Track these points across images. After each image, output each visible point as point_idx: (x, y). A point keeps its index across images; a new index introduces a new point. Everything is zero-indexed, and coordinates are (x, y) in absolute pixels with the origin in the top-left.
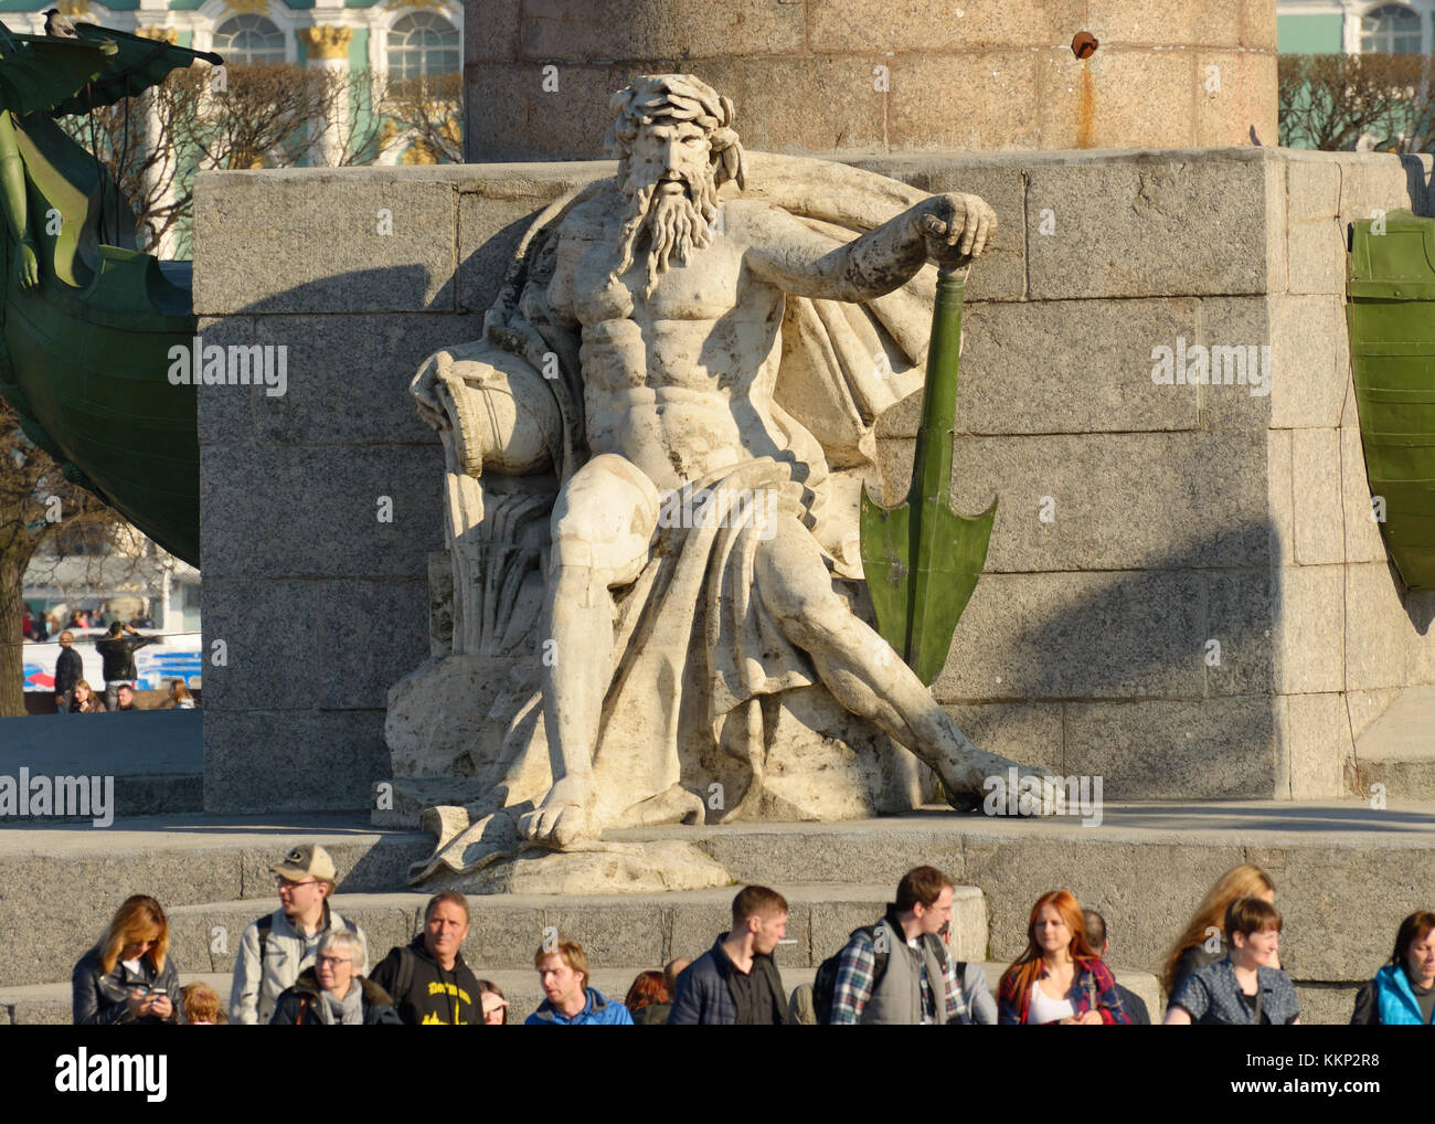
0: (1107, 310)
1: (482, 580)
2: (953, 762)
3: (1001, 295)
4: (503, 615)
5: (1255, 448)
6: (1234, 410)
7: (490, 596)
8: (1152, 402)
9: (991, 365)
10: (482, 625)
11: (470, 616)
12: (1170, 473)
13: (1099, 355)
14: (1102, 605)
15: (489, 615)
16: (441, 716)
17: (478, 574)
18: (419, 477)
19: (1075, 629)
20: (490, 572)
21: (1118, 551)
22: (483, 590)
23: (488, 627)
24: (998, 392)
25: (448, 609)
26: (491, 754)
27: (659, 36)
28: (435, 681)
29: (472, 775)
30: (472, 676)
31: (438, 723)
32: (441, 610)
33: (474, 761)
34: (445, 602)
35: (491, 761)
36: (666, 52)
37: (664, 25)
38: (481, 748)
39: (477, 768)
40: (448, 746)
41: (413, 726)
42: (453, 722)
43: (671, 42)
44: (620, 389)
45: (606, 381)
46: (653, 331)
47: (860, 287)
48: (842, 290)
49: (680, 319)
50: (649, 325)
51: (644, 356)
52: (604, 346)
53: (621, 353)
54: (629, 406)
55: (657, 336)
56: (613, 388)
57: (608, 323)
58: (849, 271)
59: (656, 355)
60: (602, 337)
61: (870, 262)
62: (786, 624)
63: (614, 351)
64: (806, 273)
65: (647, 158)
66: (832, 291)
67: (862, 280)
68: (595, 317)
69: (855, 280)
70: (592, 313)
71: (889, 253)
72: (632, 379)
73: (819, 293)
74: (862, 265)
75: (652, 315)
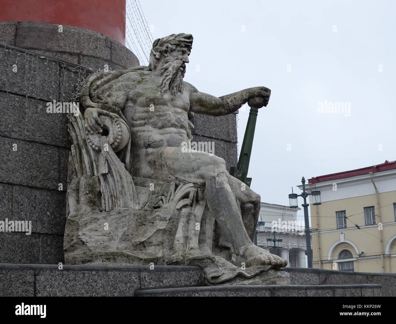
25: (91, 196)
26: (155, 242)
27: (74, 46)
28: (117, 217)
29: (143, 250)
30: (134, 215)
31: (124, 232)
32: (88, 196)
33: (146, 245)
34: (89, 193)
35: (155, 245)
36: (76, 51)
37: (76, 44)
38: (151, 240)
39: (147, 248)
40: (127, 240)
41: (103, 233)
42: (130, 231)
43: (77, 49)
44: (166, 127)
45: (160, 124)
46: (175, 111)
47: (226, 110)
48: (219, 111)
49: (183, 109)
50: (173, 109)
51: (174, 118)
52: (162, 113)
53: (168, 116)
54: (170, 133)
55: (177, 113)
56: (162, 127)
57: (161, 106)
58: (224, 105)
59: (179, 118)
60: (161, 110)
61: (233, 103)
62: (245, 204)
63: (165, 115)
64: (212, 104)
65: (177, 58)
66: (215, 111)
67: (228, 108)
68: (156, 104)
69: (225, 108)
70: (156, 102)
71: (239, 101)
72: (172, 124)
73: (209, 111)
74: (230, 104)
75: (175, 106)
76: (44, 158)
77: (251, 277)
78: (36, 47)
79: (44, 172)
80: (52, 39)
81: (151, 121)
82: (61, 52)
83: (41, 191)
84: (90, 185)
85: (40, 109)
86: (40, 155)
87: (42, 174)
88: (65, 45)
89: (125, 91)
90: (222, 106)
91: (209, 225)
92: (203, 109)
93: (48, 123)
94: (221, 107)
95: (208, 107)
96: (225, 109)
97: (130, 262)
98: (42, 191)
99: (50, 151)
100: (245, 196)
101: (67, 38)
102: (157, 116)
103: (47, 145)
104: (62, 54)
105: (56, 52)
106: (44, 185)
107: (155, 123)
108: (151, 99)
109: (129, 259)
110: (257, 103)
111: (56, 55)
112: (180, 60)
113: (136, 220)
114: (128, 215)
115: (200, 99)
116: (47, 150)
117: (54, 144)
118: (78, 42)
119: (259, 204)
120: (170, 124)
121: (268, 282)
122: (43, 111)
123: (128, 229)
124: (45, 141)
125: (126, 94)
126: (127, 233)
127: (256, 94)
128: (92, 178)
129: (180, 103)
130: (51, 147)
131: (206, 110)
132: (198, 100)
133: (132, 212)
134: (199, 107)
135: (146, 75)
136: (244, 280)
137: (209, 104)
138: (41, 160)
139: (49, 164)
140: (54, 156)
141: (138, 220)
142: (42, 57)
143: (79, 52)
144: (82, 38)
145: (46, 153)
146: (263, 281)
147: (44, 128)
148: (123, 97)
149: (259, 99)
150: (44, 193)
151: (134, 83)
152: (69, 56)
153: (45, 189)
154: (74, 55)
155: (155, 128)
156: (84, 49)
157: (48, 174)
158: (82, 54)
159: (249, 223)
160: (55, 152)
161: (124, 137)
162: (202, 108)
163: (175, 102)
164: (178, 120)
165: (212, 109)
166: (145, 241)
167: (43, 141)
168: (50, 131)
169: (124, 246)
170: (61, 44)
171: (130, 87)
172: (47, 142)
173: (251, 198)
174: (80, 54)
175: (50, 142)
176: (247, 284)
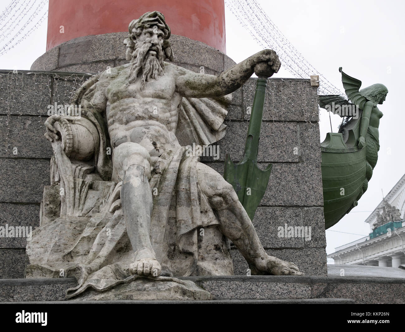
0: (269, 125)
1: (75, 188)
2: (262, 259)
3: (235, 118)
4: (82, 202)
5: (317, 169)
6: (310, 157)
7: (77, 194)
8: (284, 153)
9: (231, 140)
10: (74, 205)
11: (69, 201)
12: (291, 176)
13: (266, 138)
14: (269, 217)
15: (77, 201)
16: (57, 239)
17: (73, 186)
18: (33, 170)
19: (260, 225)
20: (77, 186)
21: (274, 200)
22: (75, 192)
23: (77, 205)
24: (234, 148)
25: (51, 206)
26: (82, 252)
27: (109, 53)
28: (53, 227)
29: (71, 261)
30: (70, 223)
31: (55, 242)
32: (49, 207)
33: (73, 255)
34: (50, 204)
35: (81, 255)
36: (111, 58)
37: (111, 50)
38: (77, 250)
39: (74, 258)
40: (59, 251)
41: (41, 245)
42: (62, 241)
43: (113, 55)
44: (131, 121)
45: (124, 120)
46: (144, 101)
47: (223, 88)
48: (215, 90)
49: (155, 97)
50: (142, 100)
51: (141, 110)
52: (124, 107)
53: (132, 108)
54: (134, 127)
55: (146, 103)
56: (127, 122)
57: (126, 100)
58: (219, 82)
59: (147, 109)
60: (124, 104)
61: (230, 78)
62: (213, 198)
63: (129, 108)
64: (202, 84)
65: (144, 42)
66: (210, 91)
67: (225, 85)
68: (120, 98)
69: (221, 85)
70: (119, 96)
71: (238, 74)
72: (136, 117)
73: (204, 93)
74: (226, 79)
75: (144, 96)
76: (33, 173)
77: (103, 290)
78: (74, 62)
79: (32, 187)
80: (88, 51)
81: (117, 117)
82: (96, 62)
83: (27, 206)
84: (51, 195)
85: (28, 124)
86: (27, 170)
87: (29, 188)
88: (100, 55)
89: (102, 90)
90: (218, 84)
91: (158, 228)
92: (196, 92)
93: (37, 138)
94: (216, 85)
95: (200, 88)
96: (221, 87)
97: (43, 275)
98: (29, 206)
99: (40, 165)
100: (210, 188)
101: (102, 46)
102: (121, 111)
103: (36, 159)
104: (97, 64)
105: (91, 63)
106: (31, 200)
107: (120, 119)
108: (114, 94)
109: (43, 272)
110: (259, 71)
111: (91, 66)
112: (148, 43)
113: (73, 228)
114: (61, 223)
115: (187, 81)
116: (35, 164)
117: (44, 157)
118: (113, 47)
119: (228, 196)
120: (134, 118)
121: (121, 297)
122: (32, 126)
123: (59, 239)
124: (34, 156)
125: (102, 94)
126: (58, 244)
127: (255, 61)
128: (55, 188)
129: (149, 91)
130: (42, 160)
131: (199, 93)
132: (186, 83)
133: (67, 220)
134: (192, 91)
135: (126, 68)
136: (97, 294)
137: (199, 85)
138: (29, 175)
139: (38, 178)
140: (45, 169)
141: (76, 228)
142: (29, 73)
143: (115, 57)
144: (118, 42)
145: (34, 167)
146: (116, 296)
147: (32, 143)
148: (99, 97)
149: (260, 66)
150: (32, 208)
151: (107, 79)
152: (104, 64)
153: (32, 204)
154: (110, 62)
155: (122, 124)
156: (120, 53)
157: (36, 188)
158: (118, 59)
159: (227, 221)
160: (46, 165)
161: (81, 139)
162: (194, 91)
163: (144, 91)
164: (146, 111)
165: (205, 90)
166: (72, 251)
167: (31, 156)
168: (40, 145)
169: (56, 257)
170: (96, 54)
171: (104, 85)
172: (36, 156)
173: (217, 189)
174: (116, 60)
175: (39, 155)
176: (97, 299)
